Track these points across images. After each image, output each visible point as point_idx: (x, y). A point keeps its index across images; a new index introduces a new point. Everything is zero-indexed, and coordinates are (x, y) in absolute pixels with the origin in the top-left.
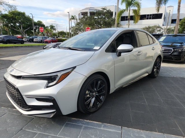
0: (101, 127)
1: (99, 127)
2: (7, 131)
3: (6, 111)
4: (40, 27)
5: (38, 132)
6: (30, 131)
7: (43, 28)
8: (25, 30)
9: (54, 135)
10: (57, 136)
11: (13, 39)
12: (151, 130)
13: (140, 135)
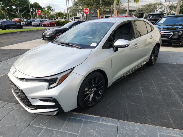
0: (99, 121)
1: (98, 121)
2: (17, 127)
3: (14, 107)
4: (37, 11)
5: (44, 127)
6: (37, 126)
7: (40, 11)
8: (23, 13)
9: (58, 130)
10: (61, 131)
11: (11, 24)
12: (145, 123)
13: (134, 128)
